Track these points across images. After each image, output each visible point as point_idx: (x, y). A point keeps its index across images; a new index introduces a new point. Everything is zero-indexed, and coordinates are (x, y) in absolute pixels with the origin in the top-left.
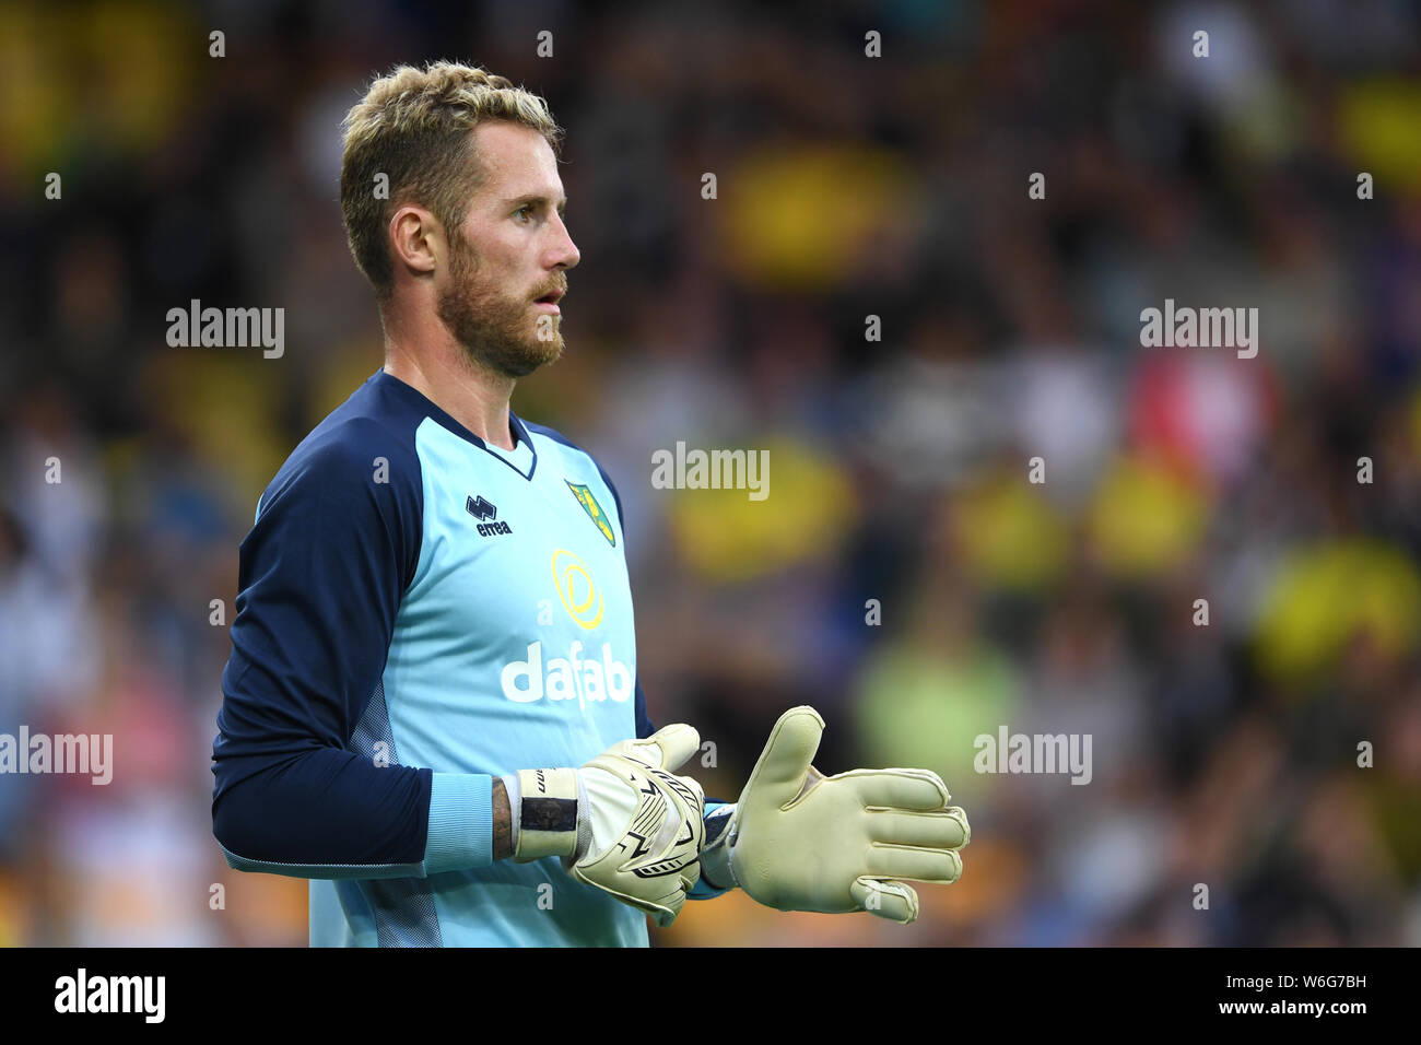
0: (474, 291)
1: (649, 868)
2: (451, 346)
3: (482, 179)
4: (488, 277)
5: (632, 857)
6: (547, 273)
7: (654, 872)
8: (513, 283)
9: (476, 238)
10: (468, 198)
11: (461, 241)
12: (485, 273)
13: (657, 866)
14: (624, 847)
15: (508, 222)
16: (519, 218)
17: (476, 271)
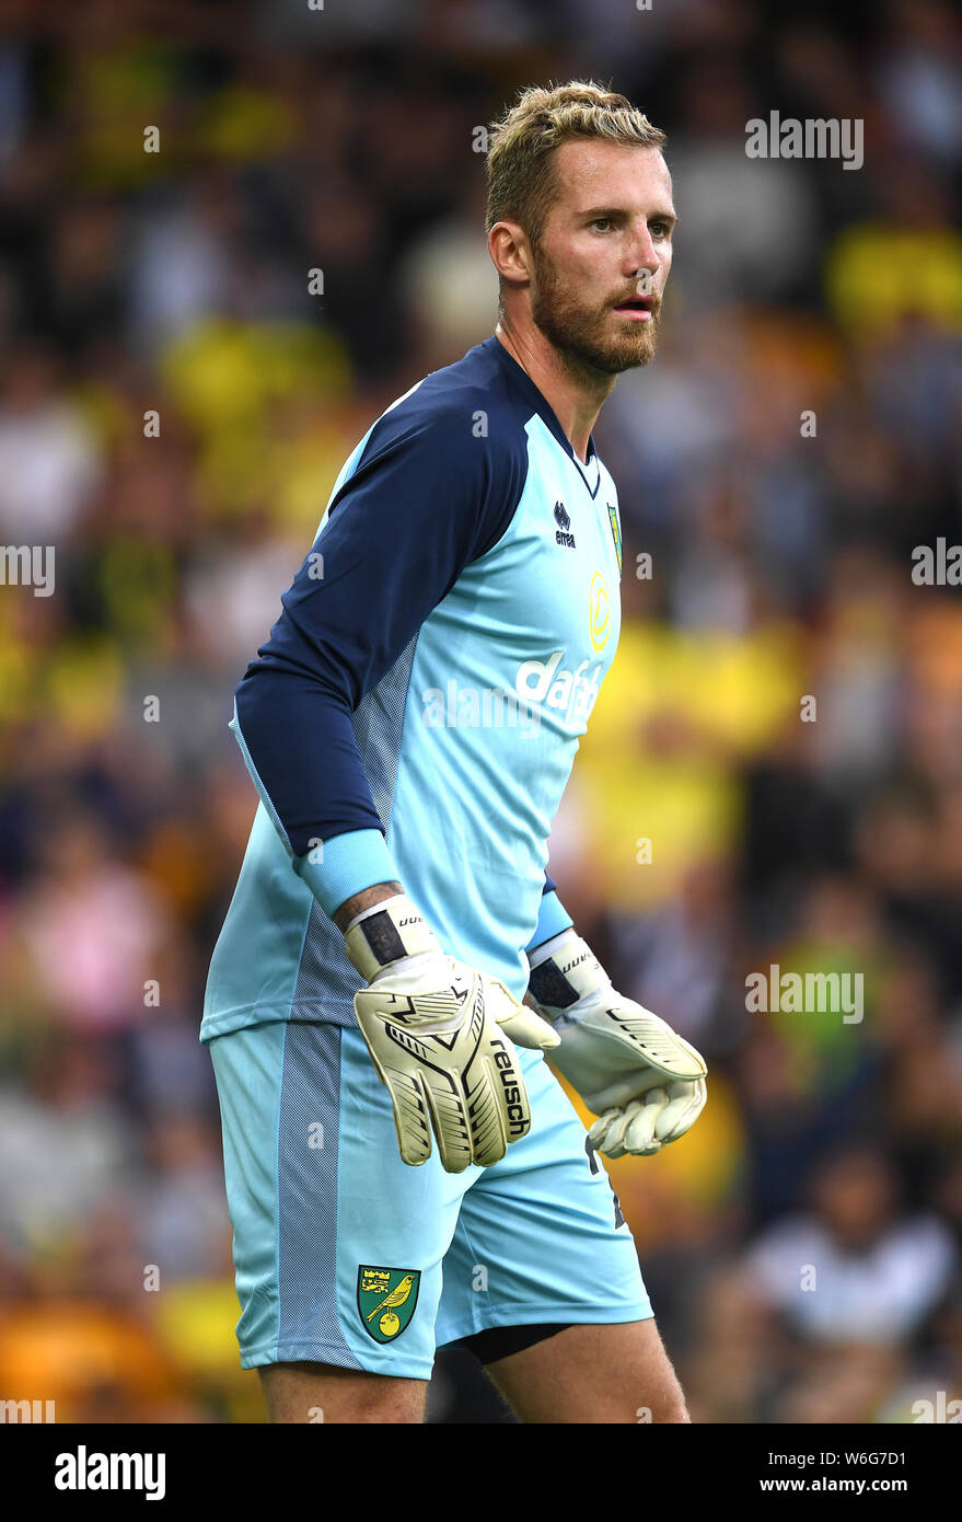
0: (555, 300)
1: (398, 1032)
2: (547, 350)
3: (558, 195)
4: (566, 286)
5: (393, 1014)
6: (627, 280)
7: (398, 1039)
8: (590, 292)
9: (552, 250)
10: (547, 211)
11: (542, 253)
12: (563, 283)
13: (405, 1037)
14: (394, 1001)
15: (585, 233)
16: (594, 228)
17: (555, 281)
